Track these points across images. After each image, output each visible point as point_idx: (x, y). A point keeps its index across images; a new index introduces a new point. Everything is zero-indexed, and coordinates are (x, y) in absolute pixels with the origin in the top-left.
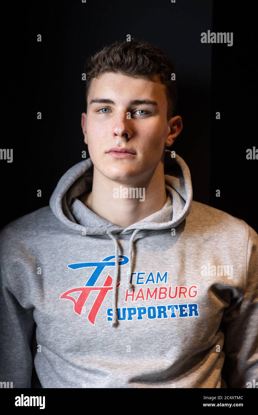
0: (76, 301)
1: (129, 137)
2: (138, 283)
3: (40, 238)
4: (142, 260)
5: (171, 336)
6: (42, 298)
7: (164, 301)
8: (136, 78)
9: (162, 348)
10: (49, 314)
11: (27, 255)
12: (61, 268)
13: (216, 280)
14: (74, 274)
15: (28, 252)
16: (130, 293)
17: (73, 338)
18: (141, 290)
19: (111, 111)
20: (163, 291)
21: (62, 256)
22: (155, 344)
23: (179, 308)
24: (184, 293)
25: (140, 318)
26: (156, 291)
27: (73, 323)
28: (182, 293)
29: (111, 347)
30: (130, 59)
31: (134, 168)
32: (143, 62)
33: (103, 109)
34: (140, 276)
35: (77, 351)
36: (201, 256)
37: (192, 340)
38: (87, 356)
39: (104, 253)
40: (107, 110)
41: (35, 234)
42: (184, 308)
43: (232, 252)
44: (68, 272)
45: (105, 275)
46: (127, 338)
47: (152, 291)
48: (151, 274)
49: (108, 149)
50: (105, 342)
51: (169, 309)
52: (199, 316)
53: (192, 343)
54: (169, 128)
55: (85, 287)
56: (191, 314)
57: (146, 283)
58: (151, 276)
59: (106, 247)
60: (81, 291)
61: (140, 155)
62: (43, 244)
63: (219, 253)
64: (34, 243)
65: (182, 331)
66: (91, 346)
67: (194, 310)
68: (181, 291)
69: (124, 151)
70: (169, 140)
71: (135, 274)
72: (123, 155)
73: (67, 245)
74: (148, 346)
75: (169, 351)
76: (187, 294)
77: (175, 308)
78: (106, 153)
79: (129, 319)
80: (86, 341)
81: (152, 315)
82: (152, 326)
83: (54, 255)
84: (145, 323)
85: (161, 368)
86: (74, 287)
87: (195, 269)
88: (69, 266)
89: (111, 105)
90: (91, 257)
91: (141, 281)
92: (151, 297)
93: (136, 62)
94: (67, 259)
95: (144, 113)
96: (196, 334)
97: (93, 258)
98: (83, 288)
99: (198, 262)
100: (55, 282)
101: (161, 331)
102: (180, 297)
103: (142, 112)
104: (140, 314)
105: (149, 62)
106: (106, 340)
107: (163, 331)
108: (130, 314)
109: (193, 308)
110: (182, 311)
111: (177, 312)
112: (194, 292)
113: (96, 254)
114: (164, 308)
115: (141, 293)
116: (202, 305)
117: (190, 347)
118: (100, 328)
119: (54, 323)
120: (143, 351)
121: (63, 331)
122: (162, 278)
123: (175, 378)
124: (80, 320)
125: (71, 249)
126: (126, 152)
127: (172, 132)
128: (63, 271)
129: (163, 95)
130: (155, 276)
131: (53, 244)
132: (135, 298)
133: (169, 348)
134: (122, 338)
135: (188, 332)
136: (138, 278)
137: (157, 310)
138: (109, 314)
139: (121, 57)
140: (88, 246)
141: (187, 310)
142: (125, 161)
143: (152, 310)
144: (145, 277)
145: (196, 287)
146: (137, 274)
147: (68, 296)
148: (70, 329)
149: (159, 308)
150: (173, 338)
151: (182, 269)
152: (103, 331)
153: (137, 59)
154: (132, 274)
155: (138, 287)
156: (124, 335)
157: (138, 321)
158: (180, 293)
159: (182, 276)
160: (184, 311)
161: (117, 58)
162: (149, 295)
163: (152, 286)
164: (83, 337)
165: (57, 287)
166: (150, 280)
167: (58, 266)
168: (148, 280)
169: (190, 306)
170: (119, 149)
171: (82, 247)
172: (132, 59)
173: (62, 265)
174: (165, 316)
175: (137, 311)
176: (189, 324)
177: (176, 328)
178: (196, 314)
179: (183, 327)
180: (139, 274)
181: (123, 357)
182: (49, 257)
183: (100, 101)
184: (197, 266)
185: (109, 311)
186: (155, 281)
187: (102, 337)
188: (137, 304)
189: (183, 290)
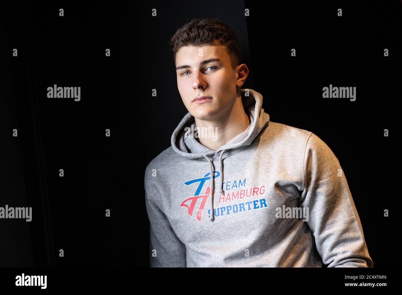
0: (189, 207)
1: (204, 87)
2: (227, 189)
3: (169, 166)
4: (229, 172)
5: (250, 223)
6: (170, 208)
7: (243, 200)
8: (202, 46)
9: (246, 233)
10: (174, 218)
11: (160, 179)
12: (180, 185)
13: (277, 179)
14: (188, 188)
15: (161, 176)
16: (222, 196)
17: (190, 232)
18: (229, 194)
19: (191, 73)
20: (243, 192)
21: (181, 177)
22: (241, 231)
23: (253, 203)
24: (256, 192)
25: (228, 213)
26: (238, 193)
27: (188, 223)
28: (255, 192)
29: (214, 236)
30: (194, 34)
31: (213, 109)
32: (204, 34)
33: (185, 72)
34: (228, 184)
35: (194, 241)
36: (271, 164)
37: (265, 224)
38: (201, 244)
39: (205, 171)
40: (188, 72)
41: (166, 164)
42: (256, 203)
43: (294, 157)
44: (185, 187)
45: (206, 186)
46: (222, 229)
47: (235, 194)
48: (235, 181)
49: (193, 99)
50: (209, 233)
51: (246, 204)
52: (268, 207)
53: (266, 226)
54: (237, 74)
55: (194, 196)
56: (262, 207)
57: (232, 189)
58: (235, 183)
59: (206, 167)
60: (192, 200)
61: (215, 99)
62: (170, 170)
63: (284, 159)
64: (165, 170)
65: (257, 219)
66: (201, 236)
67: (263, 203)
68: (255, 191)
69: (203, 98)
70: (239, 82)
71: (225, 183)
72: (203, 101)
73: (183, 169)
74: (237, 233)
75: (251, 234)
76: (258, 192)
77: (250, 203)
78: (192, 102)
79: (221, 215)
80: (198, 234)
81: (236, 211)
82: (237, 218)
83: (176, 177)
84: (232, 216)
85: (245, 246)
86: (188, 198)
87: (266, 173)
88: (185, 183)
89: (189, 69)
90: (197, 175)
91: (229, 188)
92: (235, 198)
93: (199, 36)
94: (184, 179)
95: (213, 69)
96: (268, 220)
97: (198, 176)
98: (193, 197)
99: (269, 168)
100: (177, 196)
101: (242, 221)
102: (253, 195)
103: (212, 68)
104: (228, 211)
105: (208, 33)
106: (210, 231)
107: (244, 220)
108: (222, 212)
109: (263, 202)
110: (255, 205)
111: (252, 206)
112: (263, 190)
113: (200, 172)
114: (243, 204)
115: (228, 196)
116: (269, 199)
117: (265, 230)
118: (204, 224)
119: (178, 224)
120: (234, 236)
121: (183, 228)
122: (242, 184)
123: (260, 254)
124: (192, 220)
125: (186, 171)
126: (204, 98)
127: (240, 76)
128: (181, 187)
129: (225, 53)
130: (238, 182)
131: (176, 169)
132: (225, 200)
133: (250, 232)
134: (219, 229)
135: (261, 219)
136: (227, 186)
137: (239, 206)
138: (209, 213)
139: (188, 35)
140: (195, 168)
141: (259, 204)
142: (206, 105)
143: (235, 207)
144: (231, 184)
145: (264, 187)
146: (226, 183)
147: (184, 204)
148: (187, 227)
149: (240, 205)
150: (251, 225)
151: (256, 175)
152: (207, 225)
153: (199, 33)
154: (223, 184)
155: (226, 192)
156: (220, 226)
157: (227, 216)
158: (254, 192)
159: (256, 179)
160: (257, 204)
161: (185, 35)
162: (234, 197)
163: (235, 190)
164: (195, 231)
165: (178, 199)
166: (235, 186)
167: (179, 184)
168: (233, 186)
169: (261, 201)
170: (200, 97)
171: (192, 169)
172: (195, 34)
173: (181, 183)
174: (244, 210)
175: (226, 209)
176: (261, 213)
177: (252, 217)
178: (266, 206)
179: (257, 216)
180: (227, 183)
181: (222, 242)
182: (174, 179)
183: (181, 67)
184: (268, 171)
185: (209, 211)
186: (238, 187)
187: (207, 229)
188: (226, 203)
189: (256, 190)
